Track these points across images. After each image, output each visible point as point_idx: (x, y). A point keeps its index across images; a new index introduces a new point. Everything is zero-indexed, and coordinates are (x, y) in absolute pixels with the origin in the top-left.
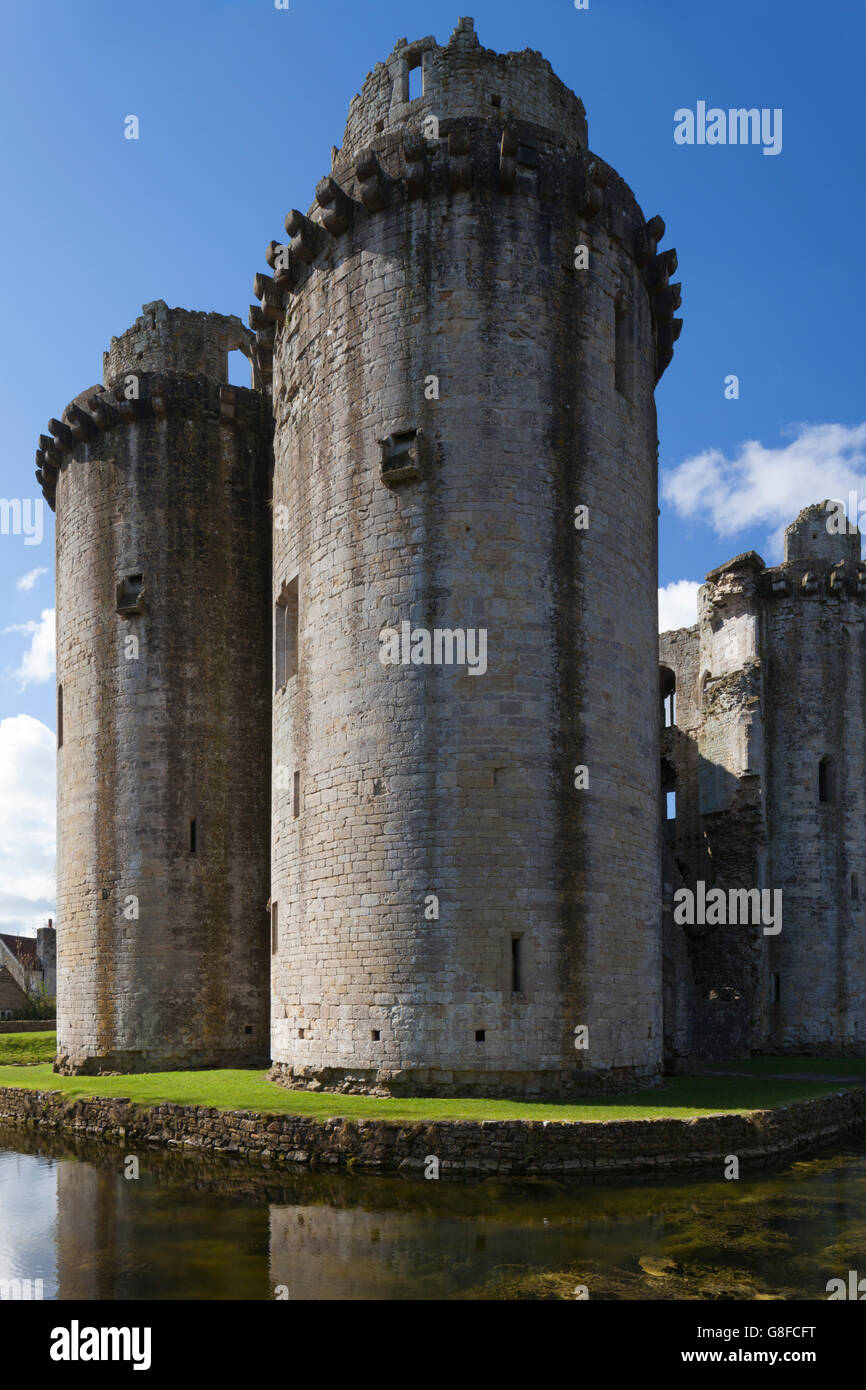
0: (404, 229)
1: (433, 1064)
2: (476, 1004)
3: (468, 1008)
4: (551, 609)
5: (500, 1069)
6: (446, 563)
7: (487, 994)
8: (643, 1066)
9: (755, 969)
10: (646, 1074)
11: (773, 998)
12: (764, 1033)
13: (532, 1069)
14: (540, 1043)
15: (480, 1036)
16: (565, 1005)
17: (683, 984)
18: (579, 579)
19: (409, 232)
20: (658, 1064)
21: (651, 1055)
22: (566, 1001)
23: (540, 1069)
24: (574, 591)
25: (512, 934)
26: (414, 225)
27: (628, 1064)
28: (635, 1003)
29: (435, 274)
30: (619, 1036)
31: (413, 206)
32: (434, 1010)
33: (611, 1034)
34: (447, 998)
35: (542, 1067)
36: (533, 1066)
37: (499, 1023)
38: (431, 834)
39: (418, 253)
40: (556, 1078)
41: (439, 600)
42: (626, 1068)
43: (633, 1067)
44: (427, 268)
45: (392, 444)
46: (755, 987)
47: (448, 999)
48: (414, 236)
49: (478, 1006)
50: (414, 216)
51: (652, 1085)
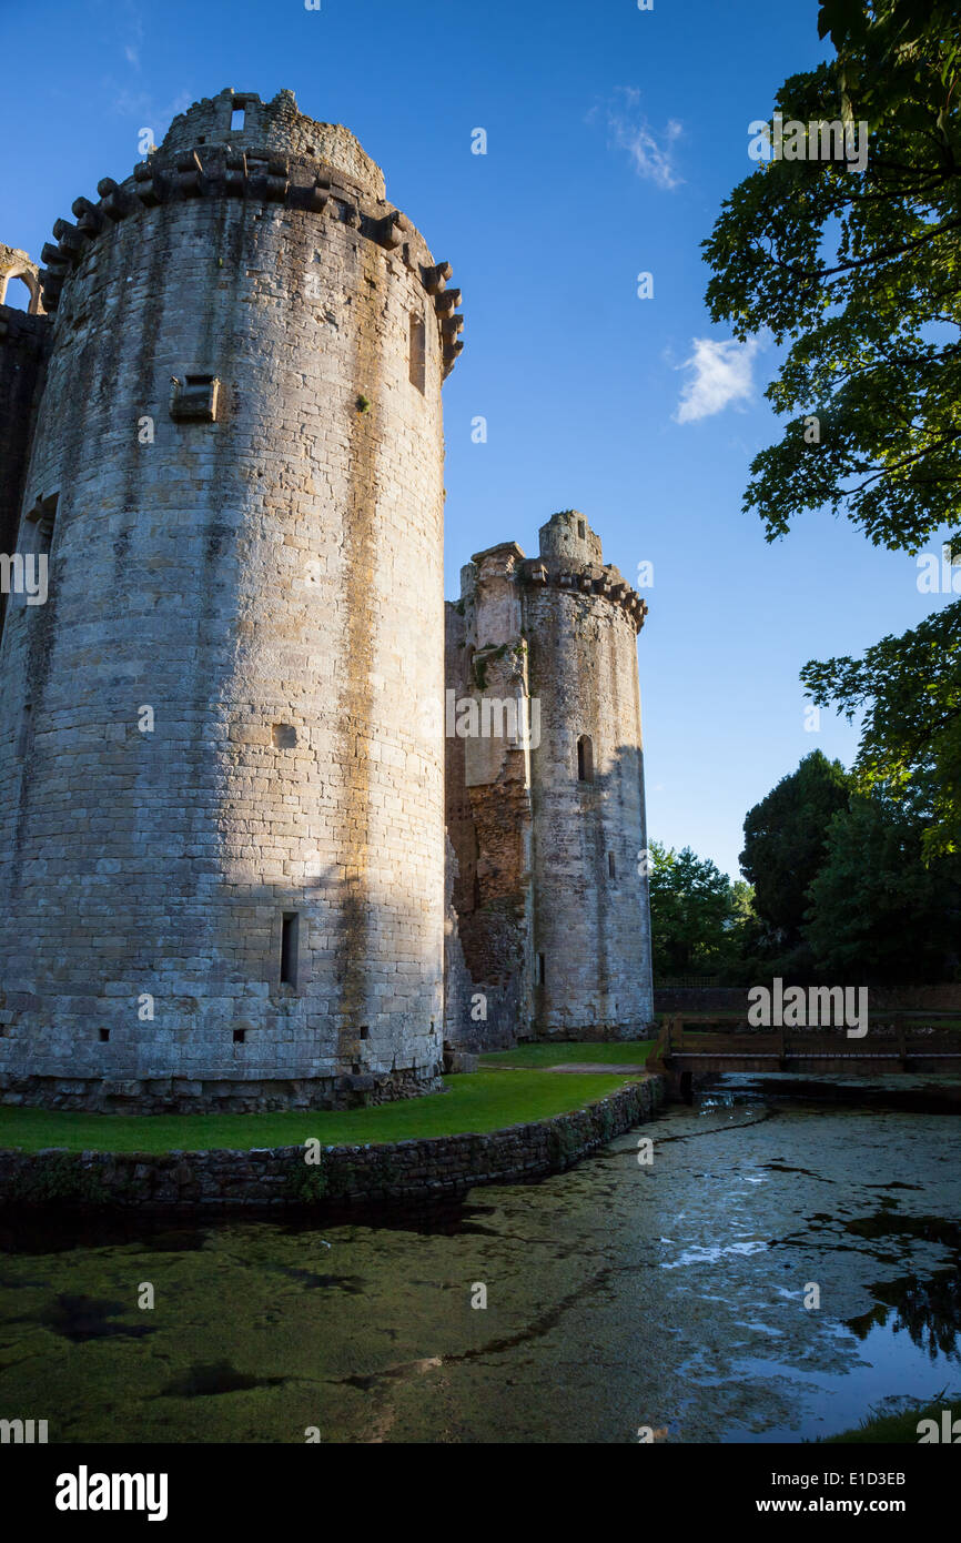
0: (218, 215)
1: (177, 1072)
2: (235, 998)
3: (225, 1004)
4: (342, 565)
5: (263, 1077)
6: (233, 504)
7: (250, 985)
8: (425, 1067)
9: (521, 949)
10: (427, 1076)
11: (538, 981)
12: (530, 1019)
13: (300, 1077)
14: (311, 1045)
15: (239, 1036)
16: (343, 998)
17: (453, 968)
18: (372, 540)
19: (223, 220)
20: (439, 1063)
21: (433, 1053)
22: (344, 993)
23: (311, 1076)
24: (366, 550)
25: (285, 914)
26: (228, 216)
27: (410, 1066)
28: (418, 994)
29: (245, 255)
30: (401, 1034)
31: (229, 201)
32: (185, 1003)
33: (392, 1031)
34: (198, 990)
35: (313, 1073)
36: (302, 1074)
37: (263, 1021)
38: (194, 792)
39: (230, 236)
40: (328, 1088)
41: (223, 539)
42: (407, 1070)
43: (414, 1069)
44: (238, 249)
45: (185, 385)
46: (521, 969)
47: (201, 991)
48: (228, 223)
49: (239, 1000)
50: (229, 208)
51: (433, 1088)
